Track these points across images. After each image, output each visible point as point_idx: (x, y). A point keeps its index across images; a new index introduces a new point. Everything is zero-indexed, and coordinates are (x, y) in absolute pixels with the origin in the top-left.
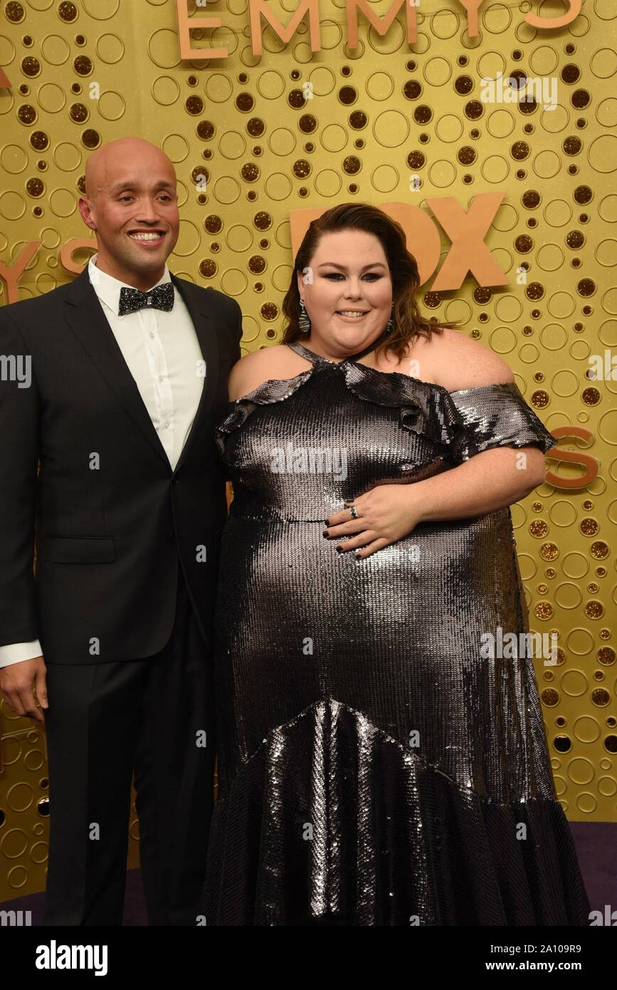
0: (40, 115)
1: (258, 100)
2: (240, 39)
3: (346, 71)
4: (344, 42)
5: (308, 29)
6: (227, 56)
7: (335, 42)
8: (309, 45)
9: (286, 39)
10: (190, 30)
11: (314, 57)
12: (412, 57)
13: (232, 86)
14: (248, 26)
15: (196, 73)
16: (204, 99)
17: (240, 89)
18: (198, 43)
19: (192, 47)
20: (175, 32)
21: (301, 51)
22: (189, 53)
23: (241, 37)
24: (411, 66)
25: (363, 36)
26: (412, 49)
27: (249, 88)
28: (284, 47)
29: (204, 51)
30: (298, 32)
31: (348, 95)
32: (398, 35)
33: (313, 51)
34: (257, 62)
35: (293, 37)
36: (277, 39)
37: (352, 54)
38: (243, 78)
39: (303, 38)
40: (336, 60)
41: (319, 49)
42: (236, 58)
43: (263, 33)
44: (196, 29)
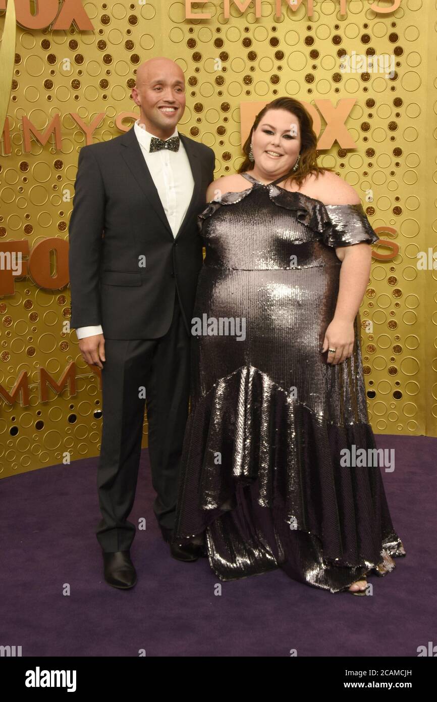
0: (109, 45)
1: (226, 42)
2: (218, 9)
3: (274, 29)
4: (273, 13)
5: (255, 6)
6: (210, 18)
7: (269, 13)
8: (255, 14)
9: (243, 10)
10: (191, 3)
11: (257, 21)
12: (310, 23)
13: (212, 34)
14: (223, 3)
15: (193, 26)
16: (197, 40)
17: (217, 36)
18: (196, 10)
19: (192, 12)
20: (184, 4)
21: (250, 17)
22: (190, 15)
23: (218, 8)
24: (309, 28)
25: (284, 11)
26: (310, 19)
27: (221, 35)
28: (241, 14)
29: (198, 15)
30: (249, 7)
31: (274, 42)
32: (303, 11)
33: (257, 17)
34: (226, 21)
35: (246, 10)
36: (238, 10)
37: (277, 20)
38: (218, 30)
39: (252, 10)
40: (269, 23)
41: (260, 17)
42: (215, 19)
43: (230, 6)
44: (194, 3)
